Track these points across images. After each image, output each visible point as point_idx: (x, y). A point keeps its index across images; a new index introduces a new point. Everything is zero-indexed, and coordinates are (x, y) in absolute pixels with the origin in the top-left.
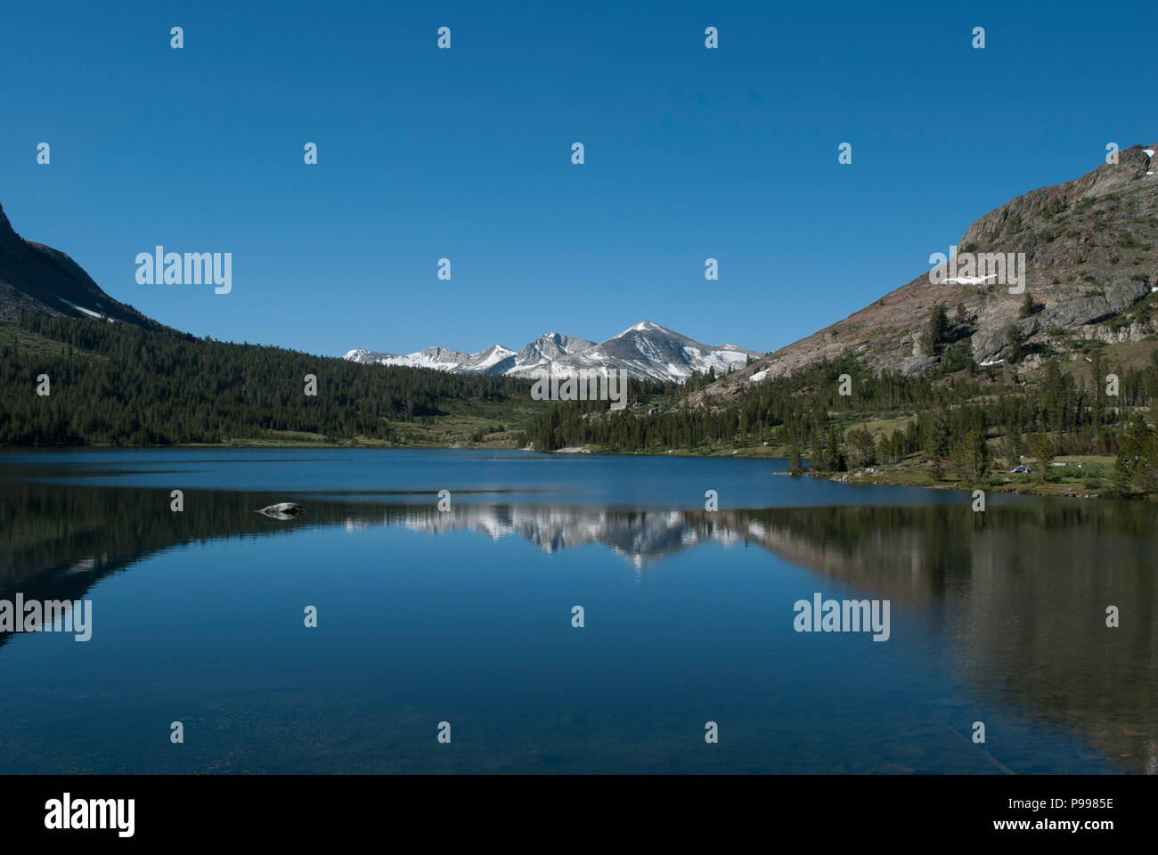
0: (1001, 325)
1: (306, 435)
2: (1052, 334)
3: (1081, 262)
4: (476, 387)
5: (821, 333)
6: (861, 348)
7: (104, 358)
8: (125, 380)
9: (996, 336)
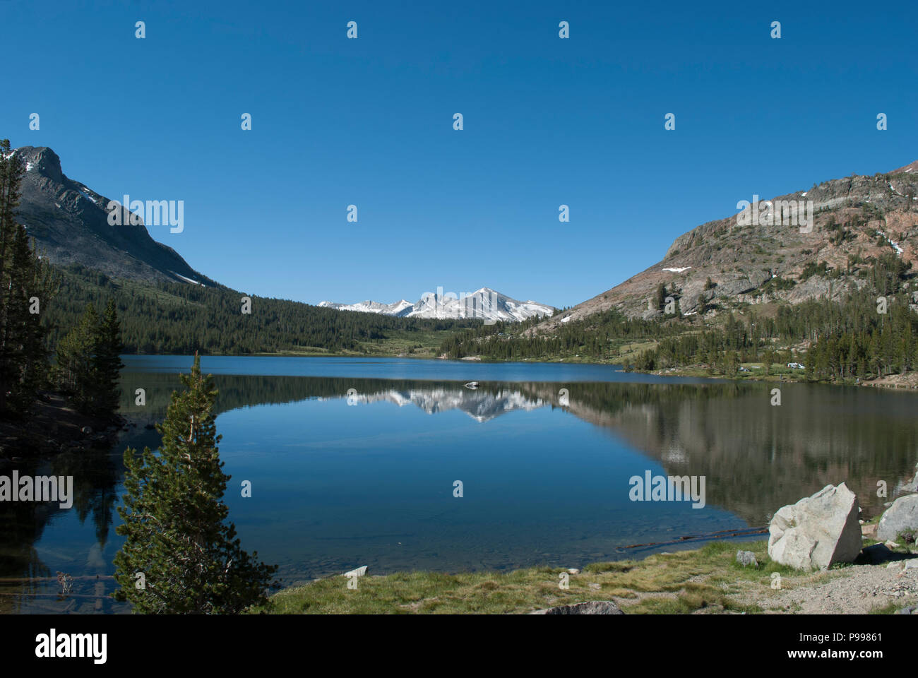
0: (694, 294)
1: (318, 349)
2: (722, 299)
3: (735, 261)
4: (401, 323)
5: (598, 297)
6: (620, 305)
7: (203, 306)
8: (219, 318)
9: (692, 299)
